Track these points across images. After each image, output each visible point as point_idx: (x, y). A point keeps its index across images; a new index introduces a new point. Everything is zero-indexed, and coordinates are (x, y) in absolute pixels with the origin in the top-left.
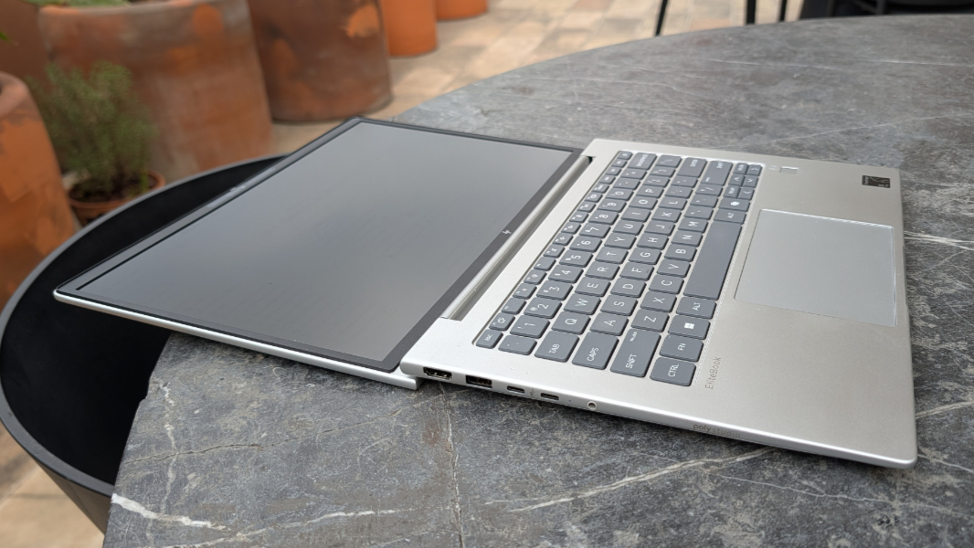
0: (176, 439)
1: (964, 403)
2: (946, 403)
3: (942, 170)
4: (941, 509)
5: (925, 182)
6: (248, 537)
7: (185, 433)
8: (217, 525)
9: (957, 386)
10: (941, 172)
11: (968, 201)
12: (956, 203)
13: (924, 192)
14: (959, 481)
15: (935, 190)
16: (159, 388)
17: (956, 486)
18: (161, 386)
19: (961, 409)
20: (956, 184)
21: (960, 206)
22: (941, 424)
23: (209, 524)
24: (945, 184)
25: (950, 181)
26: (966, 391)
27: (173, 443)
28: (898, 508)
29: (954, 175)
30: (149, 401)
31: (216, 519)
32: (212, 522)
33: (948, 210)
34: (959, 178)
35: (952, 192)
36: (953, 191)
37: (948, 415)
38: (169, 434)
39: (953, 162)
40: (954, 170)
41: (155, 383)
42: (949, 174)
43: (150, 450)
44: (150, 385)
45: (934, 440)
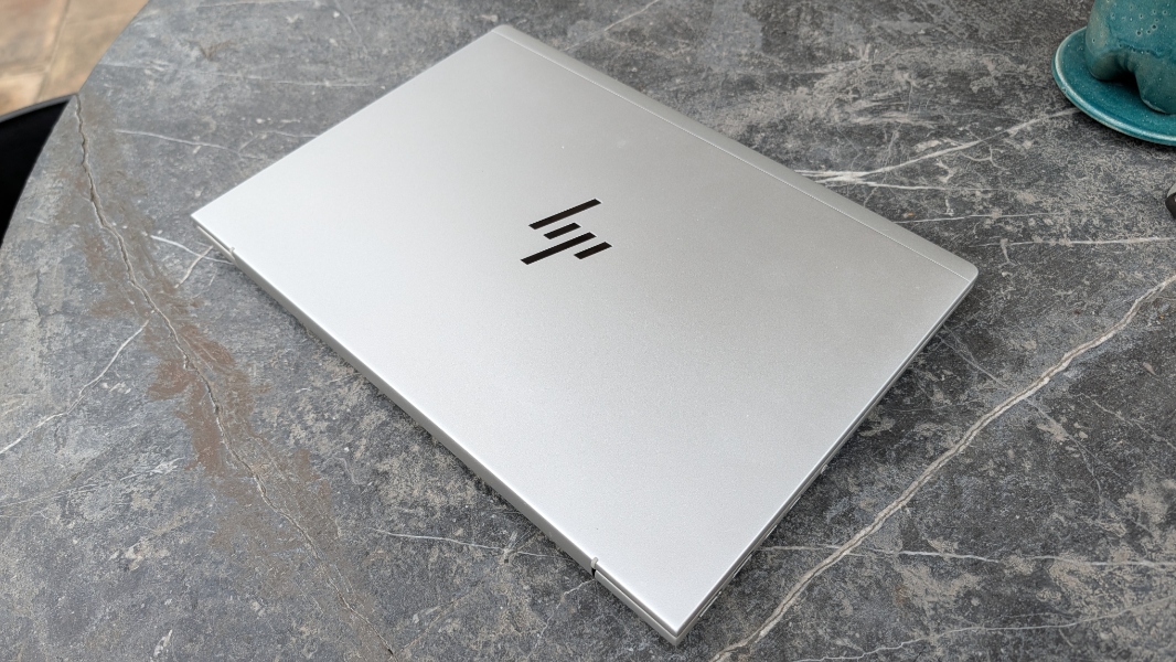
1: (948, 454)
2: (932, 459)
3: (808, 41)
4: (975, 629)
5: (798, 71)
9: (933, 427)
10: (809, 48)
11: (851, 96)
12: (841, 103)
13: (802, 90)
14: (978, 578)
15: (813, 83)
17: (978, 588)
19: (948, 466)
20: (830, 66)
21: (848, 109)
22: (937, 496)
24: (818, 70)
25: (823, 63)
26: (943, 432)
28: (936, 644)
29: (823, 49)
33: (836, 118)
34: (831, 55)
35: (831, 83)
36: (831, 80)
37: (939, 479)
39: (816, 25)
40: (820, 40)
42: (818, 49)
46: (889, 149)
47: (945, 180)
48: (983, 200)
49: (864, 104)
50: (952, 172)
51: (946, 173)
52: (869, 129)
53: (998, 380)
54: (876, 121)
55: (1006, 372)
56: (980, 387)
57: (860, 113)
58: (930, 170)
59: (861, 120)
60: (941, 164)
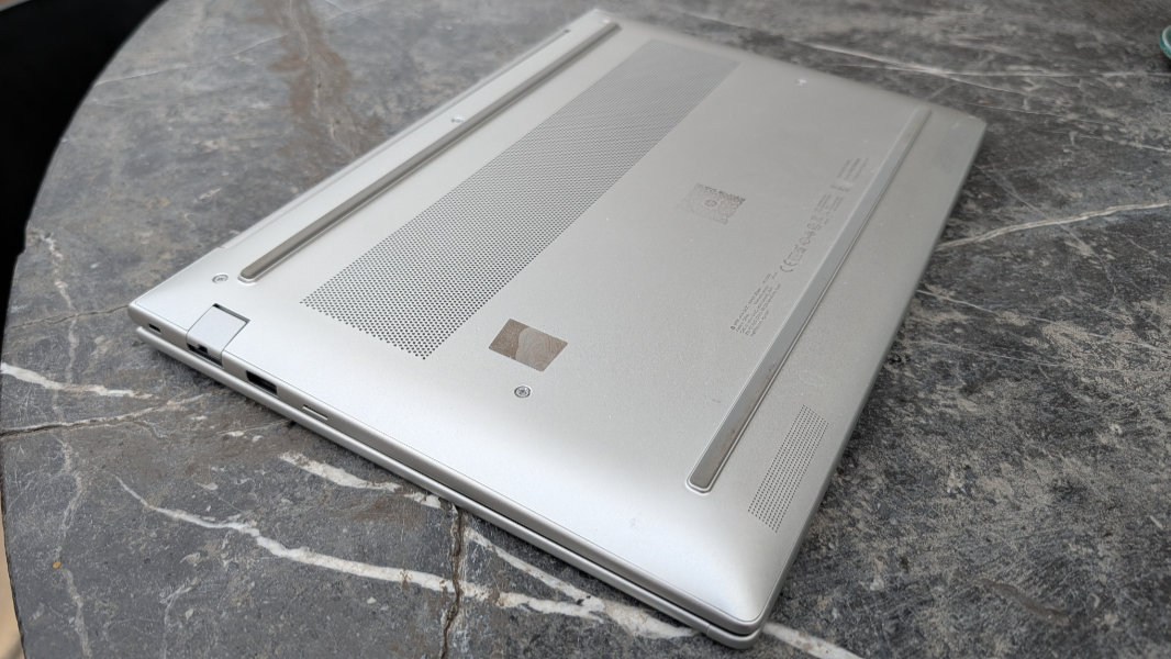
0: (72, 298)
1: (967, 239)
4: (951, 346)
5: (912, 8)
6: (182, 405)
7: (82, 291)
8: (141, 394)
11: (957, 30)
12: (945, 32)
13: (911, 20)
14: (966, 317)
15: (923, 17)
16: (40, 241)
17: (964, 323)
18: (42, 237)
19: (964, 246)
20: (943, 11)
21: (950, 36)
22: (946, 261)
23: (131, 394)
24: (931, 11)
25: (937, 8)
26: (967, 227)
27: (69, 303)
28: (908, 346)
30: (30, 255)
31: (139, 387)
32: (134, 389)
33: (937, 39)
35: (940, 20)
37: (952, 251)
38: (62, 292)
41: (33, 233)
43: (40, 311)
44: (28, 237)
45: (939, 277)
46: (981, 64)
47: (1029, 89)
48: (1062, 107)
49: (966, 36)
50: (1036, 87)
51: (1030, 85)
52: (965, 50)
53: (1036, 209)
54: (975, 47)
55: (1045, 206)
56: (1016, 209)
57: (962, 40)
58: (1017, 82)
59: (961, 44)
60: (1028, 80)
